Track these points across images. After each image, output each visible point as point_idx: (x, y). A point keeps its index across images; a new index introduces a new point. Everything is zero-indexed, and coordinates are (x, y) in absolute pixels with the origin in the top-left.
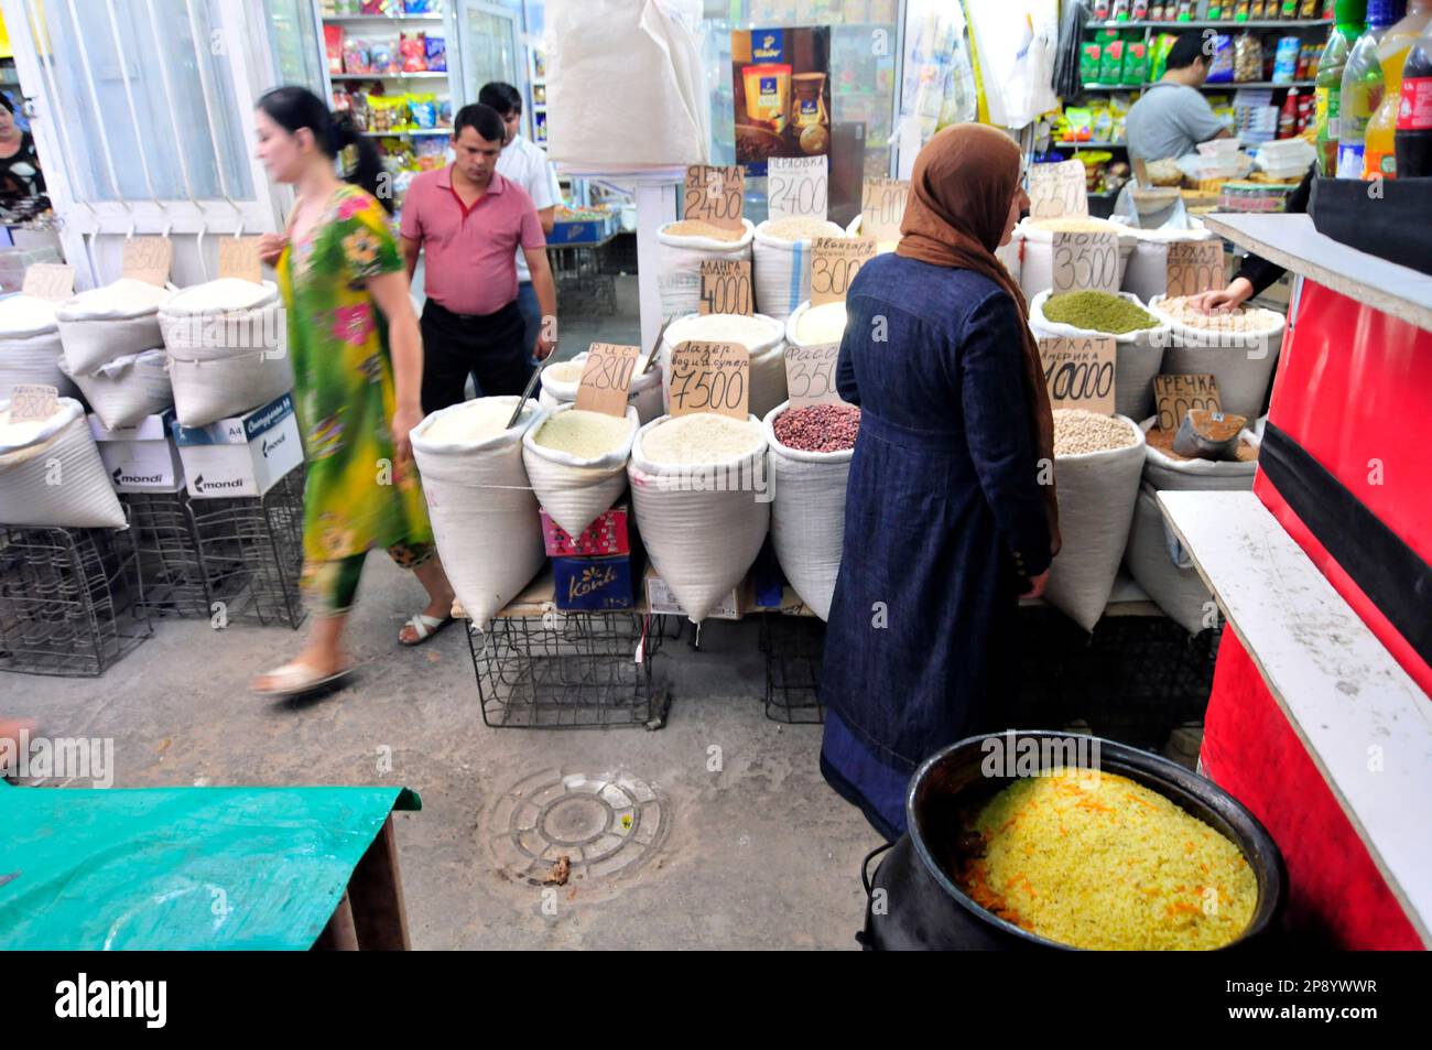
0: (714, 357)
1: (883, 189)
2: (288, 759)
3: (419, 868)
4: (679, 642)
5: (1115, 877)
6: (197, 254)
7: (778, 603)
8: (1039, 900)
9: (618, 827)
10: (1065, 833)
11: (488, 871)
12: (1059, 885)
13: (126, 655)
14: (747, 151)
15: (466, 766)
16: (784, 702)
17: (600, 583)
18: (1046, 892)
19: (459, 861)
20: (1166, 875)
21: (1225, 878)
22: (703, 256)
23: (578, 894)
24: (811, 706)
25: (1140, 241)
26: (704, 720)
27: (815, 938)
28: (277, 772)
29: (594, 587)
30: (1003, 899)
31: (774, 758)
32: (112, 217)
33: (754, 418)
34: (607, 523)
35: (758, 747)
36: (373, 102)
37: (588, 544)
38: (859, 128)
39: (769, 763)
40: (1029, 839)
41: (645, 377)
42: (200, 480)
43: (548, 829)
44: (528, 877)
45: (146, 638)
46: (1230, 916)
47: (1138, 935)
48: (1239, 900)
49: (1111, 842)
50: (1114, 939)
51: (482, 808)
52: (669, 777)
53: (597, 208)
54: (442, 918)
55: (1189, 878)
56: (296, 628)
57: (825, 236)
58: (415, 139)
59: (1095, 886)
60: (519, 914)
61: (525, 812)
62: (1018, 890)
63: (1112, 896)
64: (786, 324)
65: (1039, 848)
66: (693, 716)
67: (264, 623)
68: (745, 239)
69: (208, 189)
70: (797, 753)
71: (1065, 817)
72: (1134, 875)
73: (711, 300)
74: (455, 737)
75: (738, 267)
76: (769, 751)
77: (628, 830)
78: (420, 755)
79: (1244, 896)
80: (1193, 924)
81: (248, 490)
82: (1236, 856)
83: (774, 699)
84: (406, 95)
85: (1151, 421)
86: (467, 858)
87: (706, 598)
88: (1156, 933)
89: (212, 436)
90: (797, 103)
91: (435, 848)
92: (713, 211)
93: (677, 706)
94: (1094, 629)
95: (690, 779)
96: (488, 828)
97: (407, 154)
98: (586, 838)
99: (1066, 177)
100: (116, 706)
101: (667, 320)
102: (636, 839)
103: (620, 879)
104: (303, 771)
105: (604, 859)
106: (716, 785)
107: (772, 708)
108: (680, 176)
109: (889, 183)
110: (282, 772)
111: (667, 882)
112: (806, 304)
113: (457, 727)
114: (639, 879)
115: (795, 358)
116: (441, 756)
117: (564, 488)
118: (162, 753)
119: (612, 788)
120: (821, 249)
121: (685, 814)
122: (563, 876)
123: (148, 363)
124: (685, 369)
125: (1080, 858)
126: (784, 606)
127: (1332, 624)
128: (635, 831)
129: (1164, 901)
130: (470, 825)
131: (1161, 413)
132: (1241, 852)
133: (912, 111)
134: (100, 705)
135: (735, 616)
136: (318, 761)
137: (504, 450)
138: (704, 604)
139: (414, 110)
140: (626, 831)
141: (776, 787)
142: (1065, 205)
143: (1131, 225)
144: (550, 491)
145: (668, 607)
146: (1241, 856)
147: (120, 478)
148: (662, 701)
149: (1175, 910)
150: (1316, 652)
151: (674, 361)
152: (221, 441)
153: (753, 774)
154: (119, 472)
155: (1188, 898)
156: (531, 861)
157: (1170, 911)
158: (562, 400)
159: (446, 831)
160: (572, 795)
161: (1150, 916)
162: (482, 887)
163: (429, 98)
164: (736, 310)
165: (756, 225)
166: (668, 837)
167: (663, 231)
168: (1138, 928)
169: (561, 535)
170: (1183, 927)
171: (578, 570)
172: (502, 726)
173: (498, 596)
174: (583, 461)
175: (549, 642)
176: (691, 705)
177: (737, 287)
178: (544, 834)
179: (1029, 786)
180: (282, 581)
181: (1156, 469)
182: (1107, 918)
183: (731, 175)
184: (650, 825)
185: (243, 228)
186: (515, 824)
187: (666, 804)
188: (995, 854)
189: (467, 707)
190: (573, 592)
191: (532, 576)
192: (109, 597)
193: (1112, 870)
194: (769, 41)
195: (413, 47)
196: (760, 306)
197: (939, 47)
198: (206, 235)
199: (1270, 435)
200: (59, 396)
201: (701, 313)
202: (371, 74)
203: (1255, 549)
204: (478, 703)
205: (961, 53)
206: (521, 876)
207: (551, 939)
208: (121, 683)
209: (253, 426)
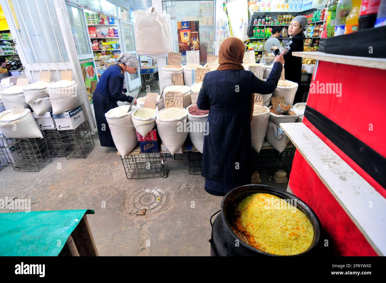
0: (175, 95)
1: (211, 57)
2: (82, 189)
3: (111, 213)
4: (170, 158)
5: (275, 225)
6: (57, 74)
7: (191, 150)
8: (255, 230)
9: (157, 201)
10: (261, 212)
11: (127, 213)
12: (260, 226)
13: (46, 166)
14: (181, 49)
15: (123, 188)
16: (193, 171)
17: (151, 147)
18: (257, 228)
19: (120, 211)
20: (289, 224)
21: (304, 224)
22: (172, 73)
23: (148, 217)
24: (199, 171)
25: (267, 68)
26: (176, 175)
27: (201, 225)
28: (79, 192)
29: (149, 148)
30: (246, 229)
31: (191, 183)
32: (36, 67)
33: (184, 108)
34: (152, 133)
35: (188, 181)
36: (103, 43)
37: (147, 138)
38: (206, 44)
39: (191, 184)
40: (252, 213)
41: (160, 100)
42: (60, 126)
43: (141, 202)
44: (136, 214)
45: (51, 162)
46: (306, 236)
47: (282, 242)
48: (308, 231)
49: (274, 215)
50: (276, 242)
51: (126, 198)
52: (168, 189)
53: (153, 66)
54: (115, 225)
55: (295, 225)
56: (85, 158)
57: (199, 68)
58: (113, 51)
59: (270, 227)
60: (133, 223)
61: (136, 198)
62: (250, 227)
63: (275, 230)
64: (191, 87)
65: (255, 216)
66: (174, 174)
67: (78, 157)
68: (182, 69)
69: (58, 60)
70: (196, 182)
71: (261, 207)
72: (280, 225)
73: (174, 82)
74: (120, 182)
75: (180, 75)
76: (191, 181)
77: (159, 201)
78: (112, 187)
79: (309, 229)
80: (297, 238)
81: (71, 128)
82: (305, 217)
83: (191, 170)
84: (111, 42)
85: (271, 107)
86: (122, 210)
87: (174, 149)
88: (287, 241)
89: (62, 116)
90: (192, 38)
91: (115, 209)
92: (174, 63)
93: (170, 172)
94: (260, 152)
95: (173, 189)
96: (127, 203)
97: (111, 55)
98: (150, 204)
99: (251, 54)
100: (42, 178)
101: (164, 87)
102: (161, 203)
103: (157, 213)
104: (85, 192)
105: (154, 208)
106: (179, 190)
107: (191, 172)
108: (167, 55)
109: (213, 56)
110: (80, 192)
111: (168, 213)
112: (195, 83)
113: (121, 179)
114: (162, 213)
115: (193, 95)
116: (117, 186)
117: (141, 126)
118: (52, 189)
119: (155, 192)
120: (198, 71)
121: (172, 197)
122: (144, 213)
123: (46, 100)
124: (168, 98)
125: (266, 219)
126: (192, 150)
127: (332, 159)
128: (161, 202)
129: (289, 232)
130: (123, 202)
131: (273, 105)
132: (306, 216)
133: (217, 40)
134: (38, 178)
135: (181, 153)
136: (88, 189)
137: (127, 117)
138: (174, 151)
139: (113, 45)
140: (158, 202)
141: (192, 190)
142: (251, 61)
143: (265, 65)
144: (138, 126)
145: (166, 152)
146: (306, 217)
147: (41, 126)
148: (167, 171)
149: (292, 235)
150: (331, 167)
151: (166, 96)
152: (64, 117)
153: (187, 187)
154: (41, 125)
155: (295, 231)
156: (137, 210)
157: (291, 235)
158: (141, 106)
159: (117, 204)
160: (147, 194)
161: (285, 236)
162: (125, 217)
163: (116, 43)
164: (180, 84)
165: (184, 66)
166: (168, 203)
167: (163, 67)
168: (282, 239)
169: (141, 137)
170: (294, 239)
171: (145, 144)
172: (131, 179)
173: (127, 151)
174: (145, 120)
175: (140, 160)
176: (173, 172)
177: (180, 79)
178: (140, 203)
179: (251, 198)
180: (81, 148)
181: (272, 117)
182: (274, 236)
183: (178, 55)
184: (164, 200)
185: (67, 69)
186: (134, 201)
187: (168, 194)
188: (243, 217)
189: (123, 175)
190: (145, 149)
191: (136, 146)
192: (40, 153)
193: (274, 223)
194: (185, 24)
195: (112, 32)
196: (185, 84)
197: (223, 25)
198: (59, 70)
199: (307, 108)
200: (25, 108)
201: (172, 85)
202: (103, 38)
203: (307, 137)
204: (125, 174)
205: (228, 27)
206: (135, 214)
207: (141, 229)
208: (44, 173)
209: (71, 114)
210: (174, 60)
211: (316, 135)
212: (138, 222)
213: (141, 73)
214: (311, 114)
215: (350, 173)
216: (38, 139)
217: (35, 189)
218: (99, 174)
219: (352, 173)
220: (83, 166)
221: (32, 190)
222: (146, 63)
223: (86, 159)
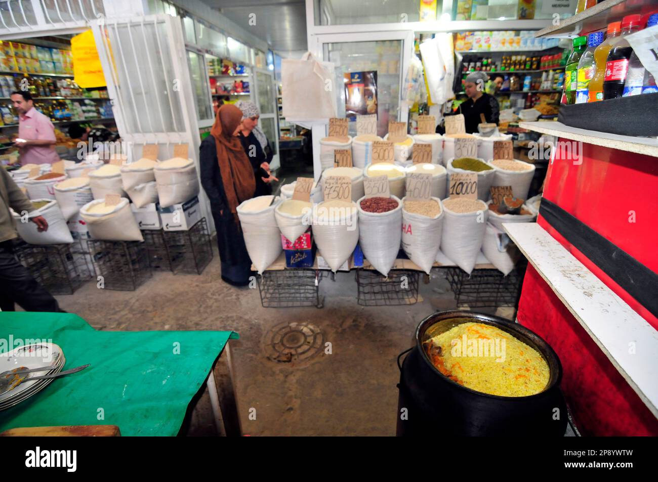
0: (339, 181)
1: (395, 126)
2: (196, 318)
3: (240, 356)
4: (328, 278)
5: (494, 364)
6: (167, 150)
7: (362, 265)
8: (465, 373)
11: (264, 357)
12: (472, 367)
13: (144, 283)
15: (256, 321)
16: (364, 299)
17: (301, 259)
18: (467, 370)
19: (254, 354)
20: (514, 364)
21: (536, 365)
22: (335, 148)
23: (295, 365)
24: (373, 300)
25: (483, 141)
26: (336, 305)
29: (299, 260)
30: (451, 372)
31: (361, 318)
32: (140, 138)
33: (353, 202)
34: (304, 238)
35: (356, 314)
36: (226, 103)
37: (297, 245)
38: (387, 105)
39: (360, 320)
41: (317, 188)
42: (167, 225)
43: (283, 342)
44: (278, 359)
45: (151, 277)
46: (540, 380)
47: (504, 387)
51: (261, 335)
52: (325, 324)
55: (523, 365)
56: (199, 274)
57: (377, 141)
59: (486, 368)
60: (274, 373)
61: (276, 336)
62: (457, 369)
63: (493, 372)
64: (363, 170)
66: (333, 304)
67: (189, 273)
68: (350, 142)
69: (170, 129)
70: (369, 316)
72: (501, 364)
73: (338, 162)
74: (252, 311)
75: (347, 152)
76: (360, 315)
78: (241, 317)
79: (544, 372)
80: (526, 383)
81: (184, 228)
82: (539, 356)
83: (361, 297)
85: (490, 201)
86: (256, 352)
87: (337, 263)
88: (512, 386)
89: (171, 210)
90: (366, 98)
91: (246, 350)
92: (338, 133)
93: (328, 300)
94: (471, 273)
95: (332, 325)
96: (263, 342)
98: (296, 346)
99: (458, 120)
100: (139, 301)
101: (323, 170)
103: (309, 360)
104: (201, 322)
105: (303, 353)
106: (341, 327)
107: (360, 301)
109: (397, 123)
111: (325, 361)
112: (370, 163)
113: (253, 307)
114: (316, 360)
115: (367, 181)
116: (247, 317)
117: (289, 226)
118: (154, 316)
119: (306, 329)
120: (375, 145)
121: (331, 338)
122: (289, 359)
123: (150, 186)
124: (330, 185)
126: (364, 266)
127: (576, 270)
128: (314, 343)
129: (514, 374)
130: (257, 341)
131: (493, 198)
132: (541, 355)
133: (405, 99)
134: (134, 300)
135: (347, 269)
136: (206, 319)
137: (269, 214)
138: (337, 265)
141: (362, 328)
142: (458, 130)
143: (480, 136)
144: (285, 227)
145: (325, 266)
147: (141, 225)
148: (322, 299)
150: (572, 280)
151: (326, 183)
152: (174, 212)
153: (354, 324)
154: (141, 223)
156: (278, 354)
157: (517, 378)
158: (289, 197)
160: (292, 330)
161: (508, 379)
162: (262, 363)
164: (346, 165)
165: (353, 138)
167: (321, 140)
169: (288, 242)
171: (294, 254)
172: (268, 307)
173: (267, 263)
176: (332, 300)
177: (347, 158)
178: (283, 344)
180: (195, 258)
181: (493, 218)
182: (491, 380)
183: (344, 121)
184: (319, 341)
185: (182, 142)
186: (273, 341)
187: (324, 334)
188: (447, 355)
189: (256, 301)
190: (292, 262)
191: (279, 256)
192: (137, 264)
193: (492, 362)
194: (356, 76)
195: (239, 85)
196: (355, 164)
197: (414, 77)
198: (170, 144)
199: (543, 202)
200: (122, 197)
201: (335, 167)
202: (226, 94)
203: (542, 243)
204: (260, 299)
205: (421, 79)
206: (275, 359)
207: (285, 382)
208: (141, 293)
209: (186, 207)
210: (338, 130)
211: (555, 240)
212: (281, 371)
213: (280, 147)
214: (549, 210)
215: (599, 288)
216: (135, 243)
217: (130, 316)
218: (220, 298)
219: (602, 288)
220: (197, 286)
221: (126, 316)
222: (288, 132)
223: (201, 276)
